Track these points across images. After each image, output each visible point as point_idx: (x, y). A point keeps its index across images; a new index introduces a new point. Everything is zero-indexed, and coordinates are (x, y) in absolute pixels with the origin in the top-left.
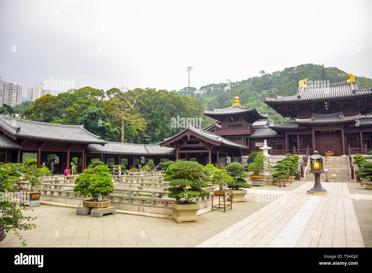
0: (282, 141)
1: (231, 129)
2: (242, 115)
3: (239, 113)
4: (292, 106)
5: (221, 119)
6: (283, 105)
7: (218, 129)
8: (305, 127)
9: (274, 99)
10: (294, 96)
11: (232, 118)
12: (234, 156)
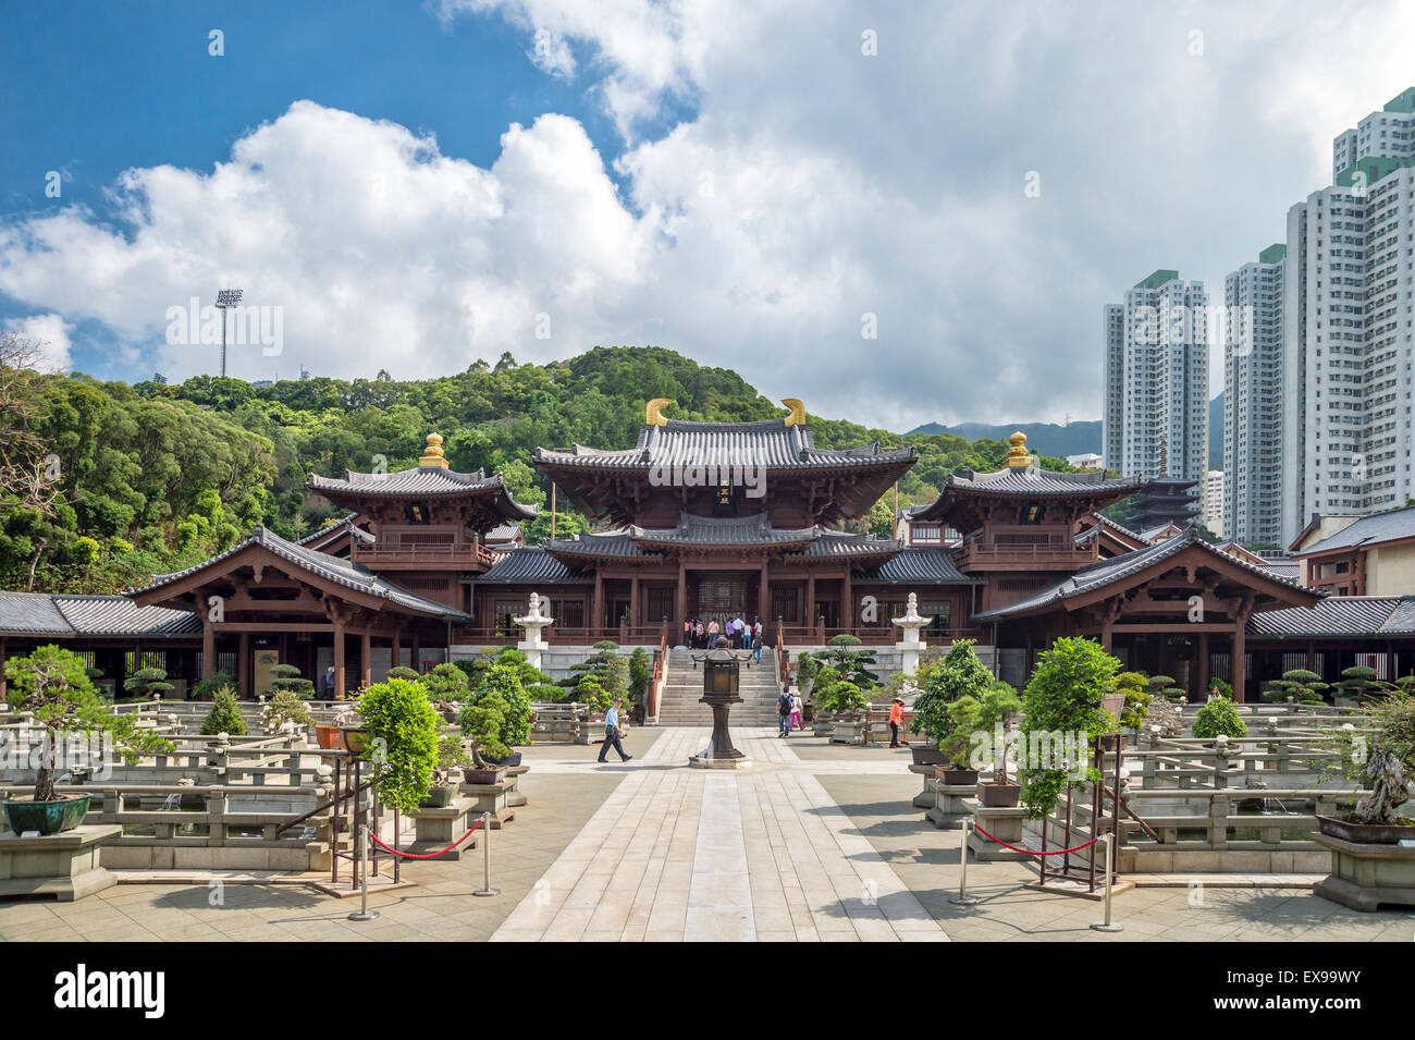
0: (584, 599)
1: (413, 548)
2: (454, 502)
3: (443, 493)
4: (622, 482)
5: (375, 510)
6: (597, 478)
7: (365, 547)
8: (660, 555)
9: (569, 455)
10: (631, 451)
11: (416, 509)
12: (422, 646)
